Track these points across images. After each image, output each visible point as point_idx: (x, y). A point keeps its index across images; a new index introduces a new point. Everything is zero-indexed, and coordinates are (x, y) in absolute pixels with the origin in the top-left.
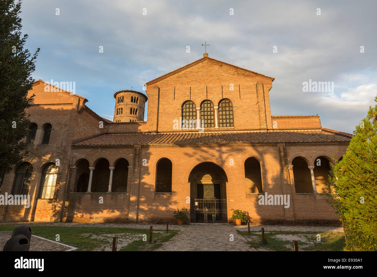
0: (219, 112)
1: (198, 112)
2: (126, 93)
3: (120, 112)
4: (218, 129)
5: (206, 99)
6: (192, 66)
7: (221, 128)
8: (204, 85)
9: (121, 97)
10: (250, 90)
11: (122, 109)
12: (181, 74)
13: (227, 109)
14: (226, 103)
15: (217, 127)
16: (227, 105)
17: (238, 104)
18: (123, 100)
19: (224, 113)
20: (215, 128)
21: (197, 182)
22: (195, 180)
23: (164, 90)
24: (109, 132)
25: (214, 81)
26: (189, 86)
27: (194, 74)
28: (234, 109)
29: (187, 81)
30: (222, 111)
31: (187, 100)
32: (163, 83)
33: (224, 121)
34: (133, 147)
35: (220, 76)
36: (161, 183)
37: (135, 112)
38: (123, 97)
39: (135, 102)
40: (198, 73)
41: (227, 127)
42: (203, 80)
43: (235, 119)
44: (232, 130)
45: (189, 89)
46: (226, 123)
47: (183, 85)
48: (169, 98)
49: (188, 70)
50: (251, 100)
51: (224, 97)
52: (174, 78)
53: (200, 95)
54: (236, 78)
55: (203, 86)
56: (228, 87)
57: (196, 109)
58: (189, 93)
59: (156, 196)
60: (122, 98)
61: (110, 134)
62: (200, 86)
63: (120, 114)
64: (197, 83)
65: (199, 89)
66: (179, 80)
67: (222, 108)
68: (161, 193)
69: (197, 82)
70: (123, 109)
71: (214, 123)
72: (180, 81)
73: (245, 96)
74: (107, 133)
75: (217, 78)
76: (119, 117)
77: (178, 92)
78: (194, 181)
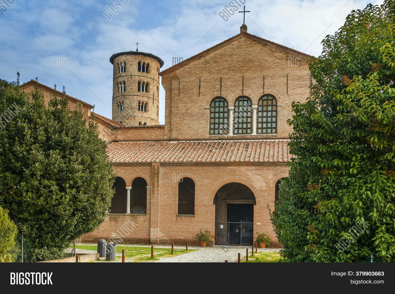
0: (258, 112)
1: (231, 112)
2: (129, 57)
3: (122, 88)
4: (255, 137)
5: (241, 95)
6: (224, 46)
7: (260, 135)
8: (240, 75)
9: (121, 64)
10: (302, 82)
11: (124, 83)
12: (209, 58)
13: (270, 108)
14: (267, 100)
15: (254, 133)
16: (270, 102)
17: (284, 102)
18: (125, 67)
19: (265, 114)
20: (252, 135)
21: (226, 201)
22: (225, 199)
23: (186, 82)
24: (117, 139)
25: (254, 69)
26: (218, 76)
27: (226, 58)
28: (279, 109)
29: (217, 69)
30: (262, 111)
31: (216, 96)
32: (183, 71)
33: (265, 125)
34: (151, 165)
35: (262, 62)
36: (184, 202)
37: (145, 87)
38: (125, 63)
39: (143, 71)
40: (233, 56)
41: (268, 134)
42: (238, 67)
43: (279, 123)
44: (274, 137)
45: (219, 80)
46: (267, 128)
47: (211, 75)
48: (193, 93)
49: (218, 52)
50: (302, 97)
51: (266, 93)
52: (199, 64)
53: (234, 89)
54: (284, 65)
55: (238, 76)
56: (272, 78)
57: (228, 109)
58: (219, 86)
59: (178, 218)
60: (123, 65)
61: (119, 142)
62: (234, 76)
63: (122, 91)
64: (231, 72)
65: (232, 80)
66: (206, 67)
67: (263, 107)
68: (183, 215)
69: (231, 70)
70: (126, 84)
71: (251, 128)
72: (208, 68)
73: (295, 90)
74: (116, 140)
75: (258, 64)
76: (121, 97)
77: (204, 85)
78: (223, 200)
